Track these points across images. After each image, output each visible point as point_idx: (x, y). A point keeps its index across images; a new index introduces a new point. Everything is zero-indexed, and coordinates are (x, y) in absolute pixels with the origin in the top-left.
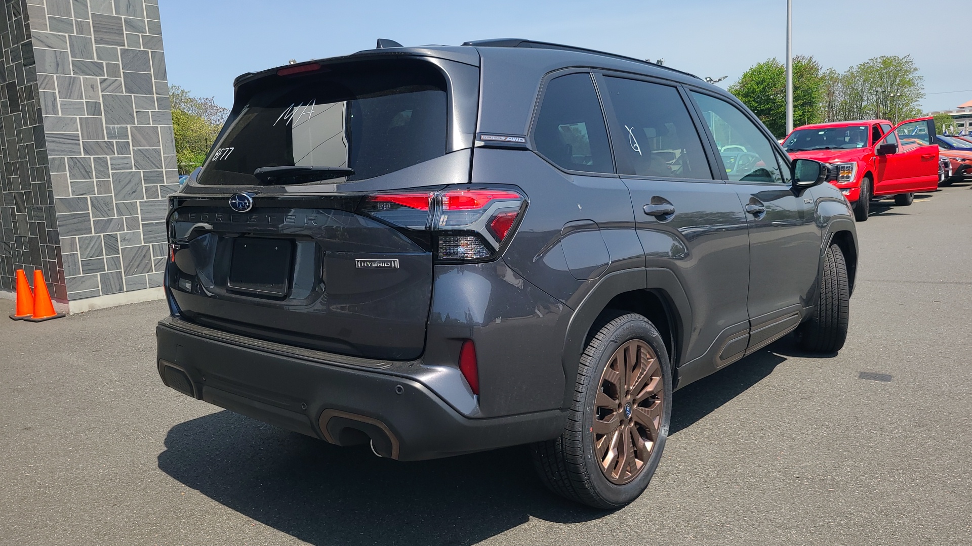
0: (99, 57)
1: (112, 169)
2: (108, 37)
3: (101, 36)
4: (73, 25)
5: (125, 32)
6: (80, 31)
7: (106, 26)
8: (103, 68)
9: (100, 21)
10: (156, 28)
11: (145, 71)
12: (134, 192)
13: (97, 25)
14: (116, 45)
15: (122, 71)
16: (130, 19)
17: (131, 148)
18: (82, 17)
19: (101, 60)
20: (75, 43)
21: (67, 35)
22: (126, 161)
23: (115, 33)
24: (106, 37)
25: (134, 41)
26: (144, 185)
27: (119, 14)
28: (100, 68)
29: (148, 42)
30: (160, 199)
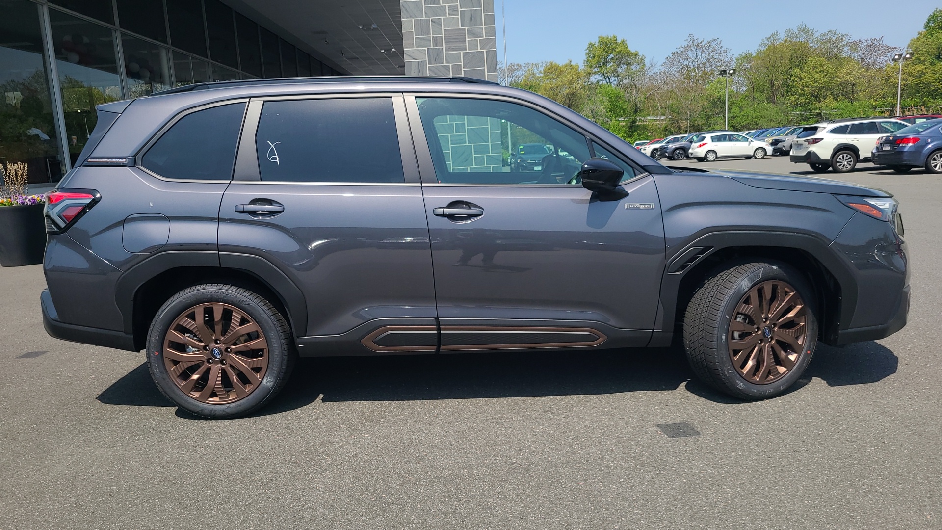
0: (447, 62)
1: (451, 144)
2: (454, 45)
3: (449, 45)
4: (431, 40)
5: (467, 39)
6: (436, 44)
7: (454, 37)
8: (450, 69)
9: (450, 34)
10: (492, 32)
11: (480, 67)
12: (467, 160)
13: (447, 38)
14: (460, 50)
15: (463, 69)
16: (471, 28)
17: (466, 128)
18: (436, 33)
19: (448, 63)
20: (431, 54)
21: (426, 48)
22: (462, 138)
23: (460, 41)
24: (453, 45)
25: (473, 45)
26: (474, 156)
27: (464, 26)
28: (447, 70)
29: (484, 43)
30: (486, 166)
